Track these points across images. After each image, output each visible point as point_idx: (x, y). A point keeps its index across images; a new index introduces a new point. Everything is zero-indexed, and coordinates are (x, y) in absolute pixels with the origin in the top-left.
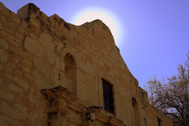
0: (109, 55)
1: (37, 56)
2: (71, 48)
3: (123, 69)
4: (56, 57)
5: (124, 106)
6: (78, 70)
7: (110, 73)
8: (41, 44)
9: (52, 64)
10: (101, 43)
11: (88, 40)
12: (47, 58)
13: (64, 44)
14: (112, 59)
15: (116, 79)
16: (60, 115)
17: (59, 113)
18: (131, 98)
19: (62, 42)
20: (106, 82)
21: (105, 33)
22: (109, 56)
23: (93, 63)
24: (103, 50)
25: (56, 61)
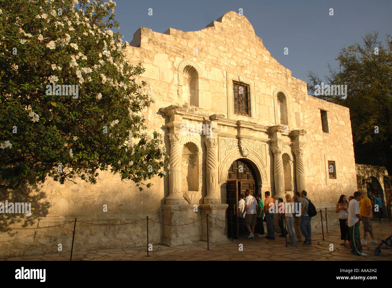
0: (245, 50)
1: (153, 79)
2: (191, 59)
3: (266, 62)
4: (174, 74)
5: (264, 105)
6: (200, 80)
7: (245, 71)
8: (156, 66)
9: (169, 82)
10: (232, 40)
11: (214, 42)
12: (163, 78)
13: (182, 57)
14: (249, 55)
15: (254, 77)
16: (176, 129)
17: (175, 127)
18: (276, 93)
19: (180, 56)
20: (238, 84)
21: (239, 25)
22: (244, 52)
23: (221, 66)
24: (235, 48)
25: (173, 77)
